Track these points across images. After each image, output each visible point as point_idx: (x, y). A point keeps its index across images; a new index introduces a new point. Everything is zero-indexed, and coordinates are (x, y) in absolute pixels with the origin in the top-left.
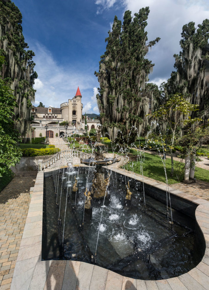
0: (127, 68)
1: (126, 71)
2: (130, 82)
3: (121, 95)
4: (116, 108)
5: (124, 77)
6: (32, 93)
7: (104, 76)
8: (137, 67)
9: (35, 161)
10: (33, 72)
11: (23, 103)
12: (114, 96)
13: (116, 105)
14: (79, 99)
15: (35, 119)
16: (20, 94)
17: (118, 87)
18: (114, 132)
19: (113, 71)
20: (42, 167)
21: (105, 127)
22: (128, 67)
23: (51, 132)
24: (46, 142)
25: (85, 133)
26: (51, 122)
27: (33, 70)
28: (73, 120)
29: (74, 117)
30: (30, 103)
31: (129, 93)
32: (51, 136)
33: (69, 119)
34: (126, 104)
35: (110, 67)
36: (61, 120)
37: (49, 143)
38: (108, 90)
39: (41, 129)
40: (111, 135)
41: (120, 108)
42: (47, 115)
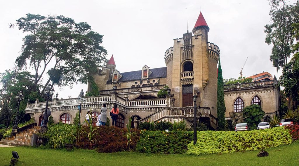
28: (184, 86)
29: (186, 77)
42: (140, 83)
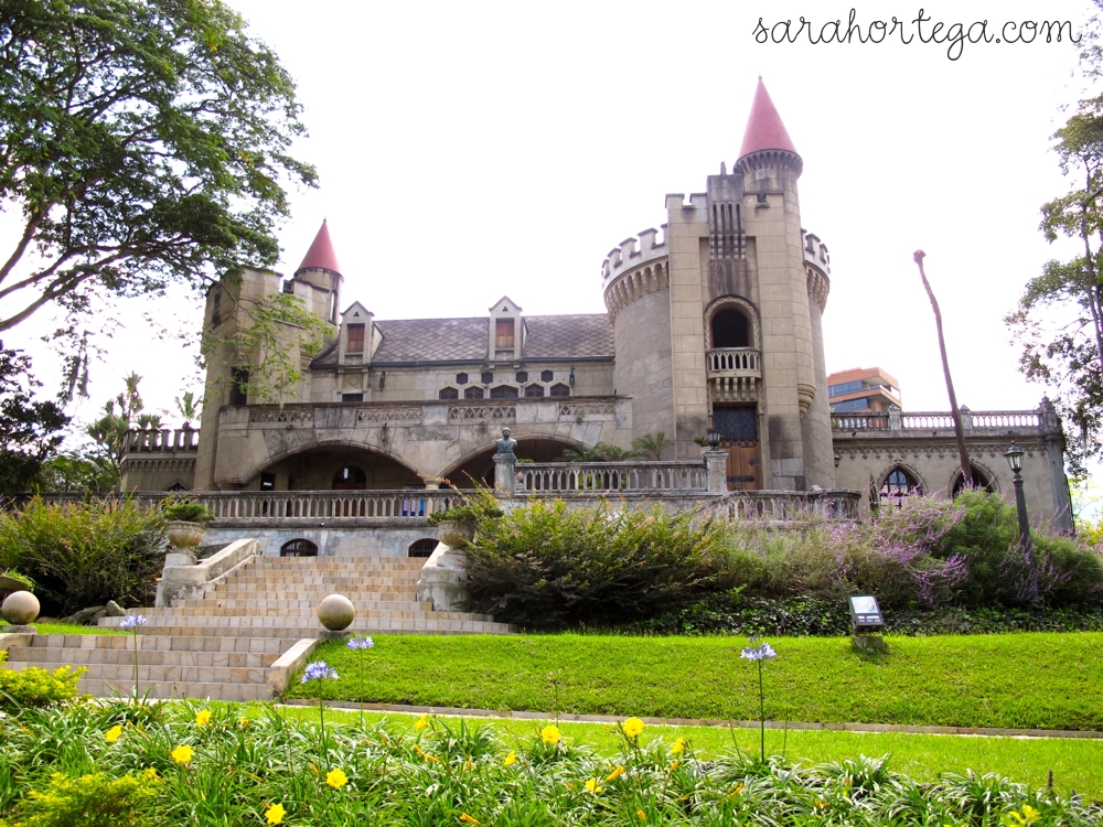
28: (723, 407)
29: (729, 373)
36: (600, 412)
42: (479, 377)
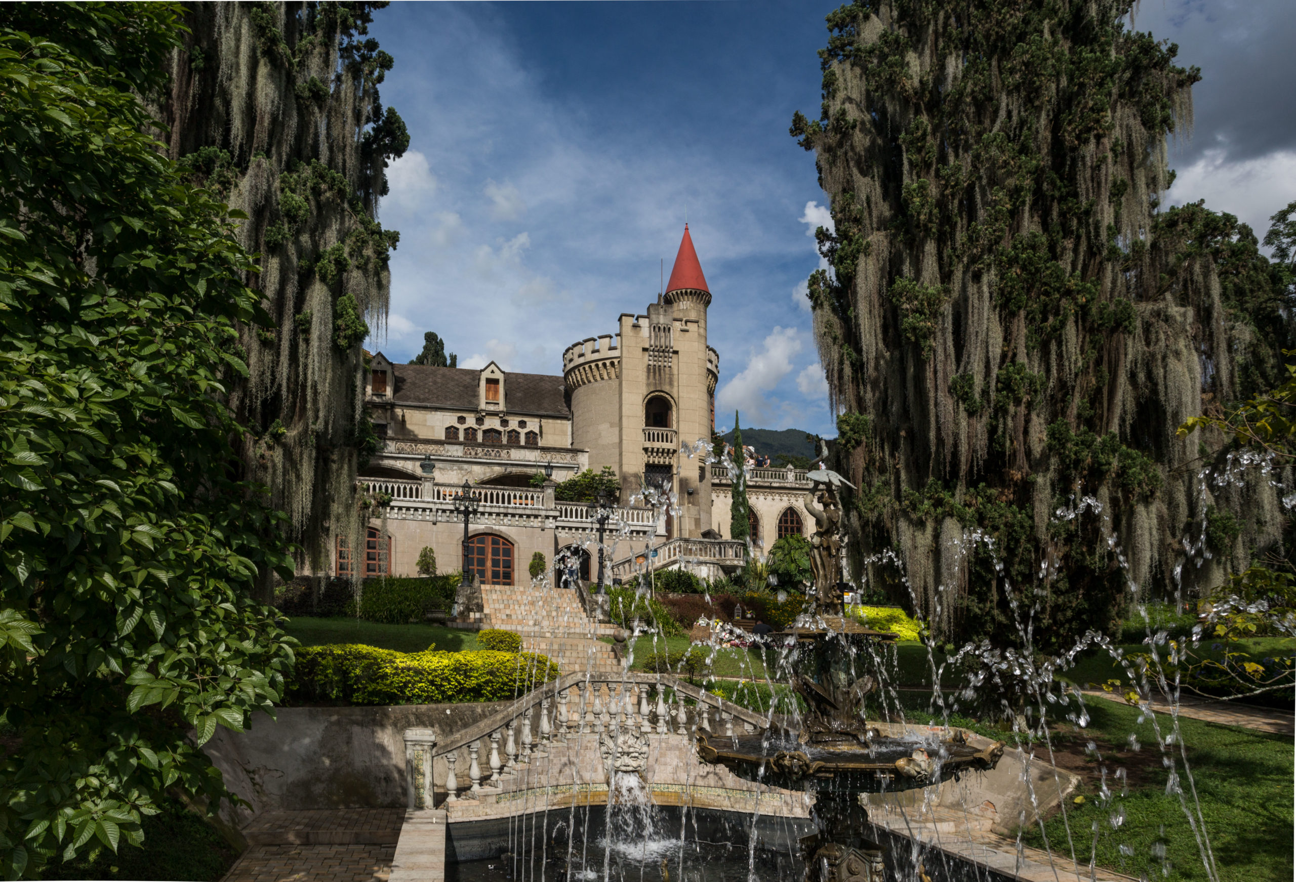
0: (1009, 93)
1: (1009, 114)
2: (1038, 192)
3: (985, 279)
4: (952, 376)
5: (994, 152)
6: (369, 252)
7: (859, 149)
8: (1082, 86)
9: (386, 738)
10: (377, 110)
11: (309, 322)
12: (931, 290)
13: (947, 356)
14: (693, 316)
15: (392, 447)
16: (288, 259)
17: (961, 223)
18: (944, 554)
19: (918, 112)
20: (433, 785)
21: (873, 517)
22: (1017, 88)
23: (495, 542)
24: (464, 615)
25: (734, 568)
26: (498, 469)
27: (376, 96)
28: (650, 467)
29: (657, 445)
30: (358, 318)
31: (1038, 270)
32: (495, 575)
33: (621, 454)
34: (1022, 351)
35: (891, 82)
36: (567, 459)
37: (480, 620)
38: (891, 243)
39: (428, 516)
40: (920, 583)
41: (978, 380)
42: (474, 421)
